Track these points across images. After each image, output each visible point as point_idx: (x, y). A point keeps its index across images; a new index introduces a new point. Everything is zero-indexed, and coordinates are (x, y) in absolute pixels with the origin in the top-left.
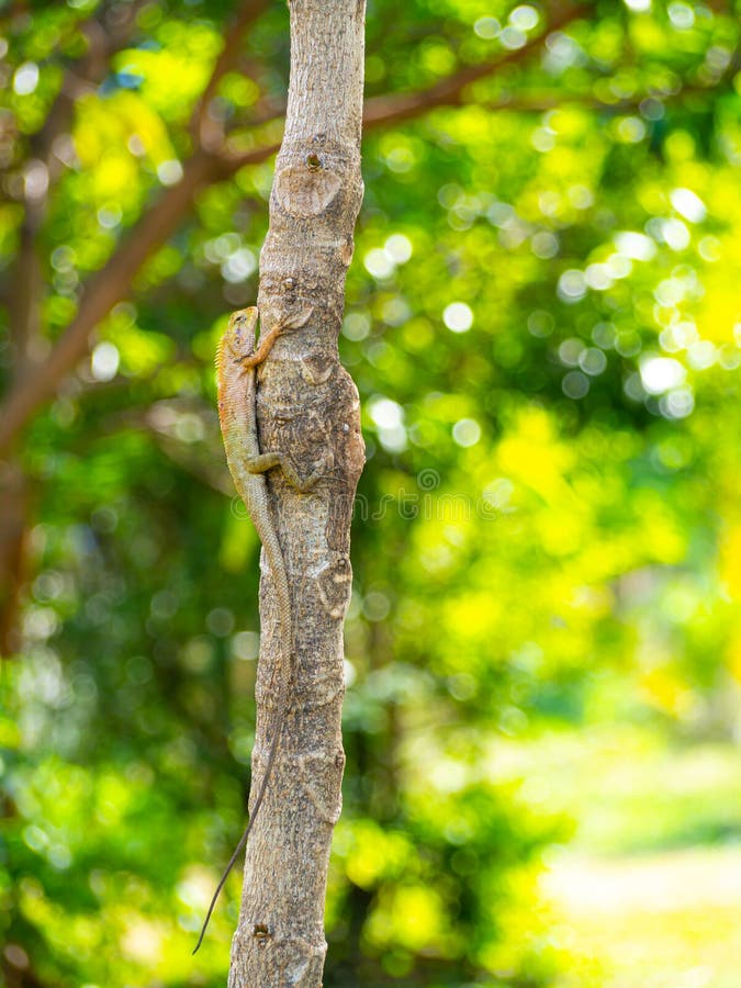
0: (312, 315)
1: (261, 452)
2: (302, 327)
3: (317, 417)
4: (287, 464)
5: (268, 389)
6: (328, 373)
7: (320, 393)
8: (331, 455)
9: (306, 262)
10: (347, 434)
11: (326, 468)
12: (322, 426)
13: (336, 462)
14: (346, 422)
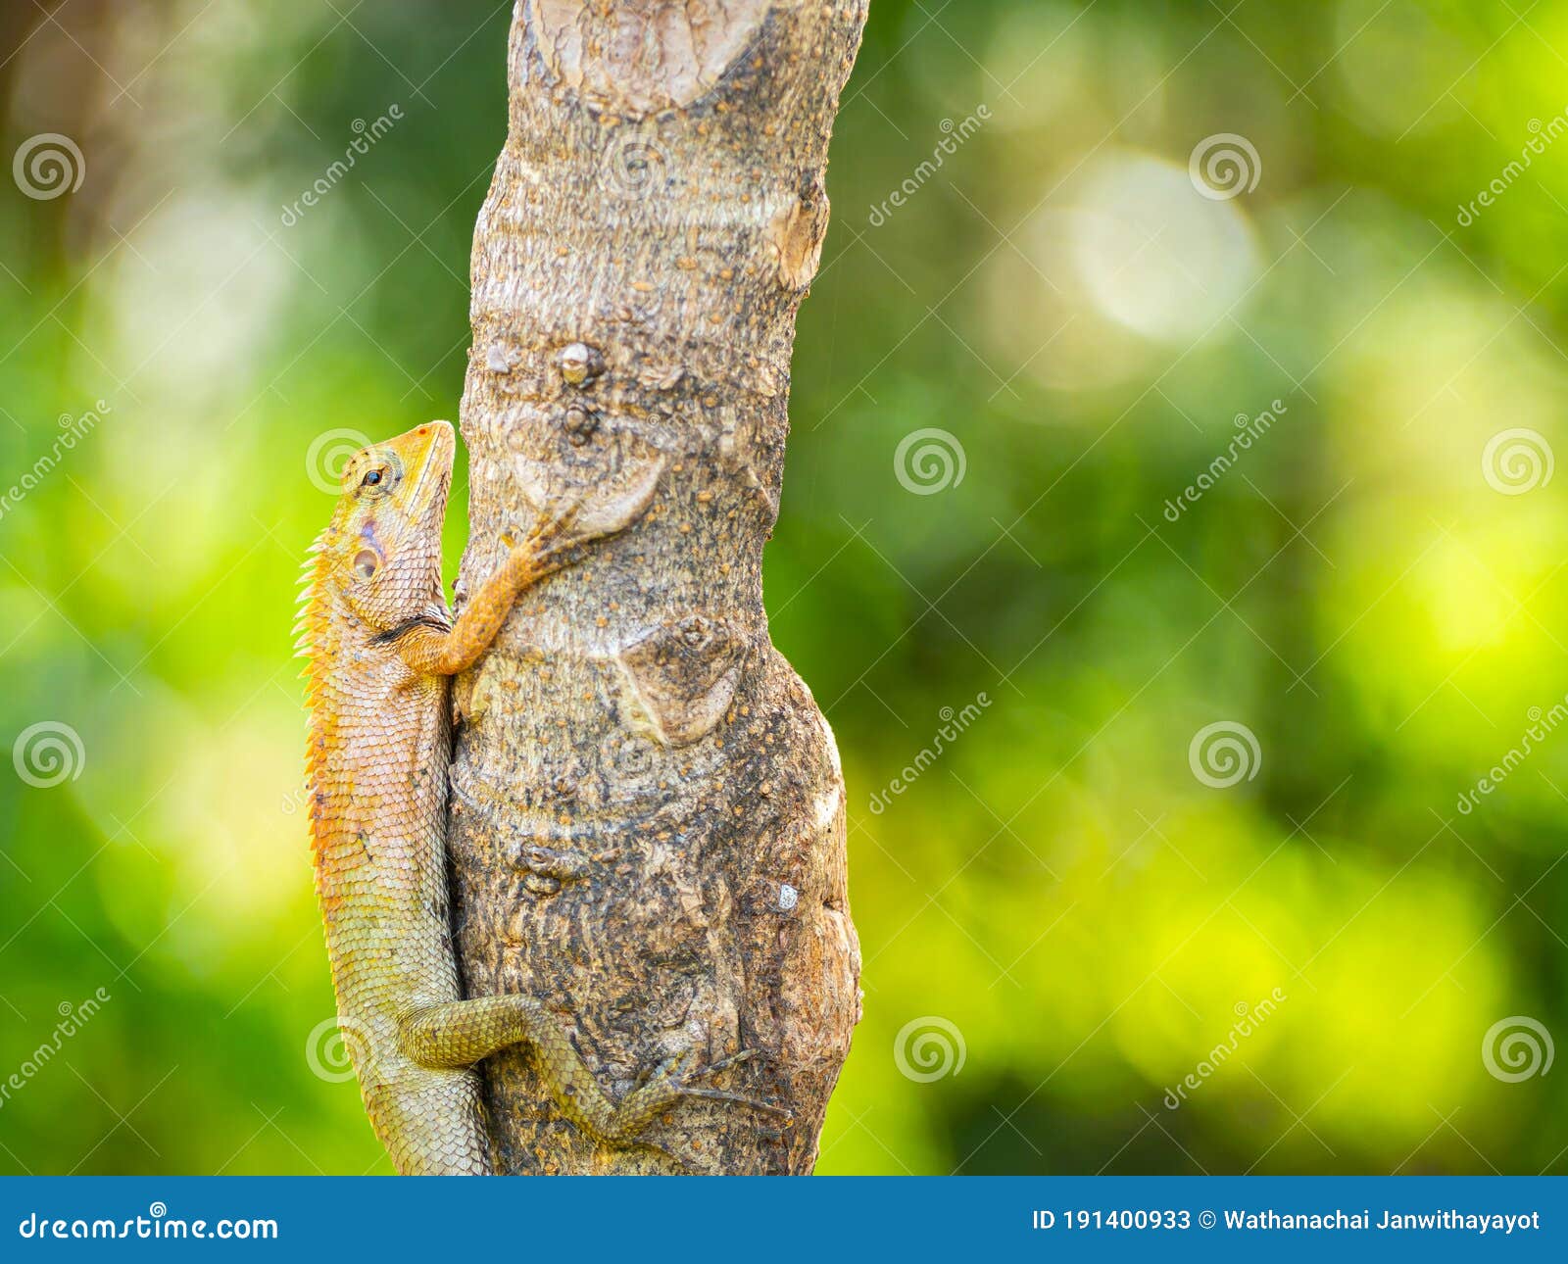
0: (660, 489)
1: (465, 987)
2: (623, 533)
3: (674, 867)
4: (554, 1037)
5: (492, 753)
6: (717, 702)
7: (689, 775)
8: (728, 1008)
9: (639, 283)
10: (789, 922)
11: (706, 1057)
12: (691, 901)
13: (744, 1026)
14: (784, 877)
